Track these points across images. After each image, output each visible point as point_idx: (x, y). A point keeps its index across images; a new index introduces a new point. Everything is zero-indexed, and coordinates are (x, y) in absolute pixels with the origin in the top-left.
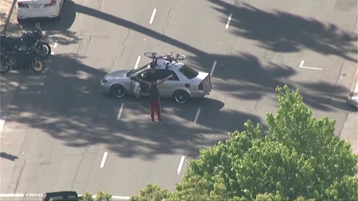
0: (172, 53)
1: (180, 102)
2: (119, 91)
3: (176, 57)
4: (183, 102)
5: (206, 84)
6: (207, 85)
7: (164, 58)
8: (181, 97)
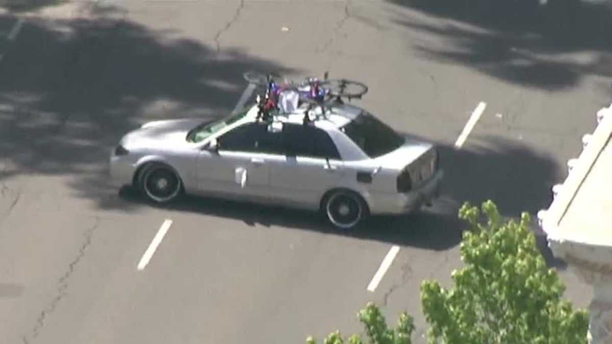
0: (326, 75)
1: (338, 224)
2: (162, 184)
3: (340, 90)
4: (351, 225)
5: (423, 173)
6: (424, 178)
7: (300, 89)
8: (344, 210)
